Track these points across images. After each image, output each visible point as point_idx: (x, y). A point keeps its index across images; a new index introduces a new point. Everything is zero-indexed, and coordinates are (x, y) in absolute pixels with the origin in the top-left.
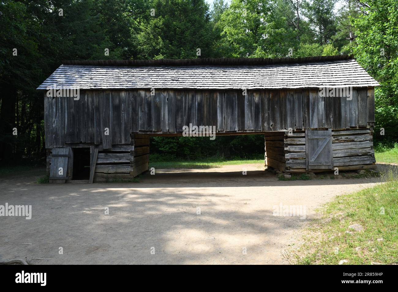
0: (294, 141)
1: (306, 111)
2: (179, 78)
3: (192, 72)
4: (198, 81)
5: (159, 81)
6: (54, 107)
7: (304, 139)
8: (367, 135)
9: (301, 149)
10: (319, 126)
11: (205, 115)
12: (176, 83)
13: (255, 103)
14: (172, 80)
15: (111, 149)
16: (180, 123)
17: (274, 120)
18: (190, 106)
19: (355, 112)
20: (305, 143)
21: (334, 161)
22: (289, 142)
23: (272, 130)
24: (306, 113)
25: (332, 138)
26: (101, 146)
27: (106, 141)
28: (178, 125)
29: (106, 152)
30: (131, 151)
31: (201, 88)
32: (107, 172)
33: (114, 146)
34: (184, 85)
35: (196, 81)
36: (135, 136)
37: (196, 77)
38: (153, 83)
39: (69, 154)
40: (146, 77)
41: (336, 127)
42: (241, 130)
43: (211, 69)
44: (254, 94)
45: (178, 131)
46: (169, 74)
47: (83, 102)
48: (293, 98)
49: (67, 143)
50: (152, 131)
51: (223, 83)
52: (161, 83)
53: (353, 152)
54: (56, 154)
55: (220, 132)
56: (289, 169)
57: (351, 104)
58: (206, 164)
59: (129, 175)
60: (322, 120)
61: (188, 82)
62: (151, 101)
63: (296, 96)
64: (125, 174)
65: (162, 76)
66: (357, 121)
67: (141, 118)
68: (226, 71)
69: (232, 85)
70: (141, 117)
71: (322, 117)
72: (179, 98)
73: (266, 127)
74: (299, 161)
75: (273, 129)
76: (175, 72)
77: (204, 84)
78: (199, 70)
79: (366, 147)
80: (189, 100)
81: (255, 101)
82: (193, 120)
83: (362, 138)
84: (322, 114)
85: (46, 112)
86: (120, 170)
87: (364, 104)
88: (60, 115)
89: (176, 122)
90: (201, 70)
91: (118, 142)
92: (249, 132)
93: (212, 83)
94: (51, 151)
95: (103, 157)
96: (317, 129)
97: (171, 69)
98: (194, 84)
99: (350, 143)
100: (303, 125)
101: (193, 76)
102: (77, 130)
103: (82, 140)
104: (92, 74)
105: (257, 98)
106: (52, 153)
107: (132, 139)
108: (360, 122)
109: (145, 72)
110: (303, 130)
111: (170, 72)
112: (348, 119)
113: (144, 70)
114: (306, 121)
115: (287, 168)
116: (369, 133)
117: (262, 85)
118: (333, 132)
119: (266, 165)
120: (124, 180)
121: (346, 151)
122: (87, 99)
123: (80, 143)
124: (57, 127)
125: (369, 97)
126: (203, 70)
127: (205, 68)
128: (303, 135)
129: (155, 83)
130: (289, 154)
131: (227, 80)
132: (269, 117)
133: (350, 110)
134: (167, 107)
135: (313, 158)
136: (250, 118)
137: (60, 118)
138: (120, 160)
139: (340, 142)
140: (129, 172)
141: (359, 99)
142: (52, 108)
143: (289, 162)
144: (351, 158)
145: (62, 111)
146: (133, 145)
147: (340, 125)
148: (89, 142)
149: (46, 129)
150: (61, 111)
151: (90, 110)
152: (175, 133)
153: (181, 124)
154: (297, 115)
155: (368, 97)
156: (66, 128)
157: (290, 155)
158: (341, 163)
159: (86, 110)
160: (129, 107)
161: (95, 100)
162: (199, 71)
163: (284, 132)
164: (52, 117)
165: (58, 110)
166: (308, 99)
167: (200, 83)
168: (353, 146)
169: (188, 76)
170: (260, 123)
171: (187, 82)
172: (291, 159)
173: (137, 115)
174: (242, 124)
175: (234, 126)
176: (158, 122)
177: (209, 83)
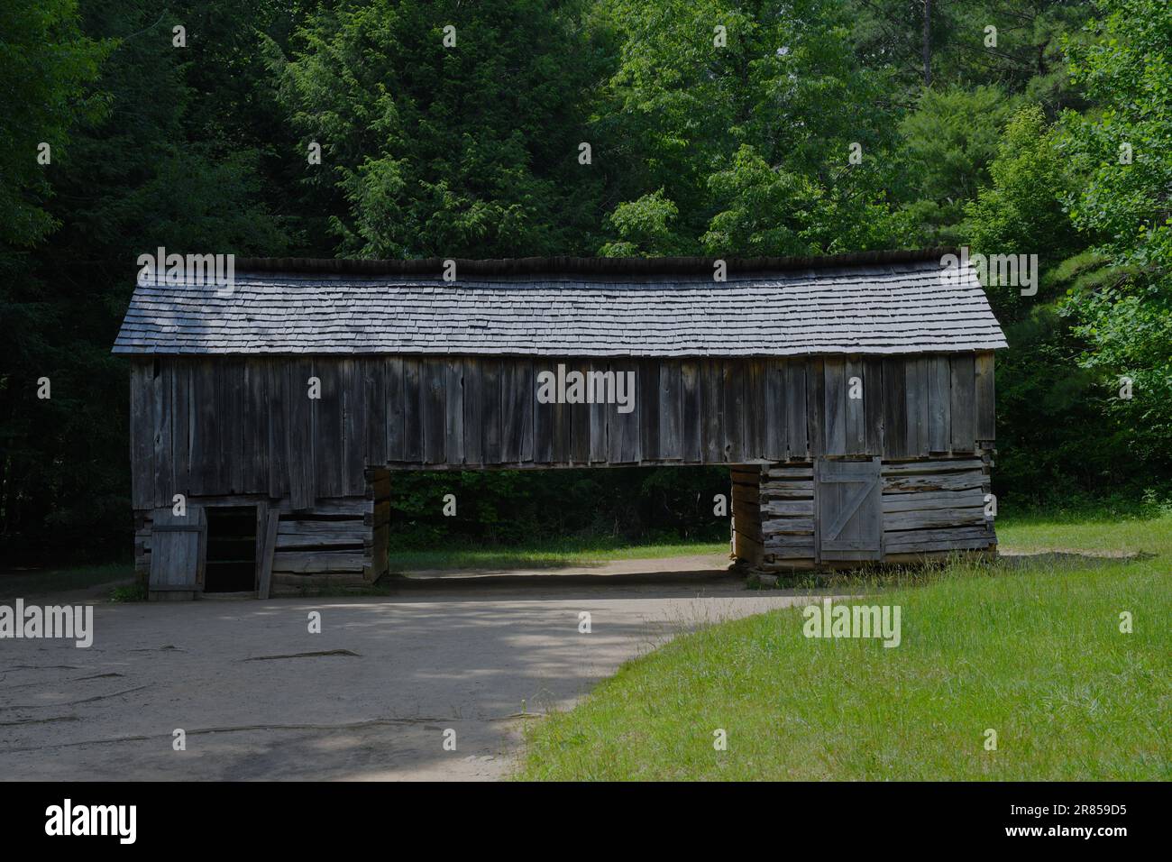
0: (784, 488)
1: (816, 411)
2: (488, 321)
3: (521, 299)
4: (539, 332)
5: (438, 330)
6: (159, 400)
7: (810, 484)
8: (974, 473)
9: (802, 510)
10: (848, 449)
11: (559, 422)
12: (483, 338)
13: (686, 391)
14: (472, 327)
15: (312, 509)
16: (494, 442)
17: (733, 434)
18: (519, 398)
19: (943, 415)
20: (811, 495)
21: (886, 540)
22: (771, 492)
23: (728, 460)
24: (816, 417)
25: (884, 480)
26: (285, 503)
27: (299, 489)
28: (489, 447)
29: (299, 517)
30: (367, 515)
31: (549, 353)
32: (302, 571)
33: (320, 502)
34: (505, 344)
35: (533, 332)
36: (374, 475)
37: (533, 318)
38: (422, 337)
39: (200, 522)
40: (400, 316)
41: (891, 453)
42: (650, 461)
43: (574, 289)
44: (684, 369)
45: (488, 462)
46: (460, 304)
47: (237, 387)
48: (783, 380)
49: (194, 494)
50: (420, 464)
51: (603, 339)
52: (444, 337)
53: (938, 517)
54: (165, 524)
55: (597, 466)
56: (771, 559)
57: (932, 394)
58: (558, 557)
59: (361, 576)
60: (857, 435)
61: (515, 332)
62: (419, 384)
63: (789, 374)
64: (351, 575)
65: (442, 311)
66: (947, 439)
67: (392, 430)
68: (615, 297)
69: (629, 343)
70: (391, 426)
71: (857, 428)
72: (492, 377)
73: (714, 453)
74: (796, 540)
75: (731, 458)
76: (476, 298)
77: (555, 341)
78: (542, 292)
79: (973, 505)
80: (516, 385)
81: (685, 386)
82: (528, 434)
83: (961, 481)
84: (857, 420)
85: (135, 412)
86: (335, 566)
87: (966, 394)
88: (174, 419)
89: (484, 439)
90: (546, 292)
91: (333, 492)
92: (669, 465)
93: (576, 338)
94: (150, 516)
95: (292, 530)
96: (843, 457)
97: (465, 289)
98: (531, 341)
99: (929, 495)
100: (808, 447)
101: (526, 312)
102: (223, 461)
103: (234, 487)
104: (247, 304)
105: (689, 378)
106: (152, 521)
107: (369, 482)
108: (957, 441)
109: (392, 296)
110: (808, 460)
111: (463, 298)
112: (925, 432)
113: (391, 290)
114: (815, 438)
115: (766, 559)
116: (980, 469)
117: (705, 345)
118: (885, 466)
119: (733, 556)
120: (347, 589)
121: (917, 514)
122: (249, 379)
123: (230, 495)
124: (166, 452)
125: (978, 375)
126: (553, 292)
127: (558, 285)
128: (808, 472)
129: (429, 337)
130: (771, 521)
131: (615, 326)
132: (720, 428)
133: (930, 408)
134: (460, 402)
135: (833, 531)
136: (673, 429)
137: (174, 428)
138: (337, 537)
139: (905, 491)
140: (361, 570)
141: (954, 381)
142: (153, 402)
143: (771, 541)
144: (932, 533)
145: (179, 410)
146: (371, 500)
147: (904, 447)
148: (254, 492)
149: (136, 457)
150: (177, 409)
151: (258, 409)
152: (482, 468)
153: (497, 445)
154: (792, 422)
155: (975, 375)
156: (191, 454)
157: (775, 525)
158: (904, 546)
159: (247, 409)
160: (361, 400)
161: (271, 382)
162: (539, 296)
163: (760, 465)
164: (153, 427)
165: (168, 407)
166: (822, 381)
167: (545, 338)
168: (938, 503)
169: (511, 311)
170: (699, 444)
171: (510, 332)
172: (778, 534)
173: (383, 420)
174: (652, 444)
175: (633, 450)
176: (438, 440)
177: (568, 338)
